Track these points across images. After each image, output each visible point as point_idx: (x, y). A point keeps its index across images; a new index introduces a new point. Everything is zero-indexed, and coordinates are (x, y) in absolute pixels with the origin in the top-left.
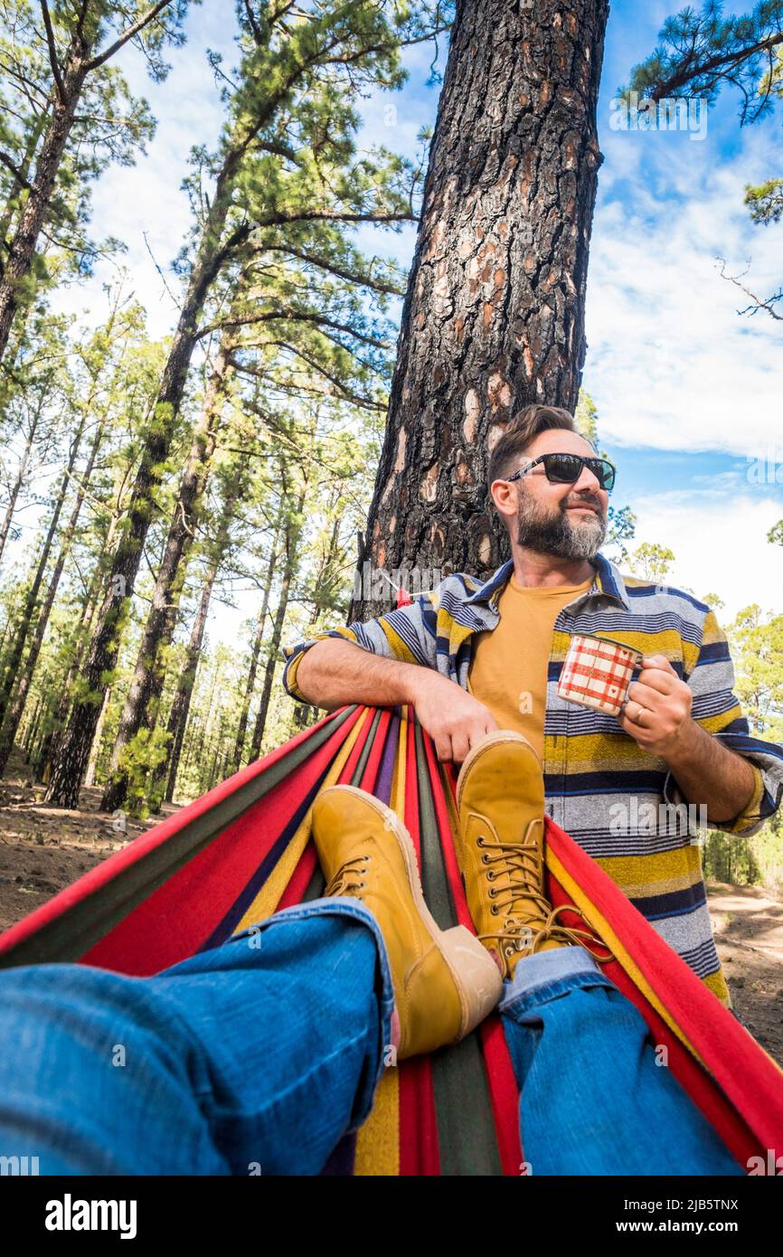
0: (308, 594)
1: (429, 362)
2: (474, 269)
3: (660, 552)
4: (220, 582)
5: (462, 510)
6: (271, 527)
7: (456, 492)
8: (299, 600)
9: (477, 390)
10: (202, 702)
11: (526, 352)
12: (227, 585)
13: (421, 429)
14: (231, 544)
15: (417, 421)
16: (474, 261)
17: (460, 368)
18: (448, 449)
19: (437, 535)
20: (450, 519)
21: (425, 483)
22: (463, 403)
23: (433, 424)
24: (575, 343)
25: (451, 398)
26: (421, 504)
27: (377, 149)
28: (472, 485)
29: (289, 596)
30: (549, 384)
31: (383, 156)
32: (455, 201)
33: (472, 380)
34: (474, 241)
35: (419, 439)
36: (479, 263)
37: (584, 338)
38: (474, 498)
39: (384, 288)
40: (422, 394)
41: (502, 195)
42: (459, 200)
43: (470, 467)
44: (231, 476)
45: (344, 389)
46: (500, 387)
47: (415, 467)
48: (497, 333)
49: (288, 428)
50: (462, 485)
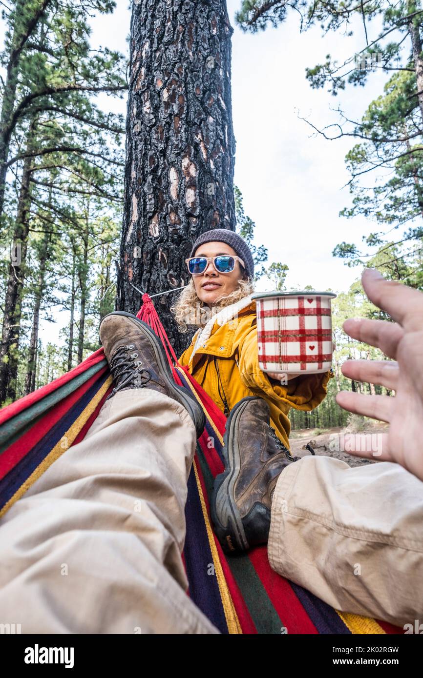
0: (96, 310)
1: (145, 153)
2: (165, 95)
3: (282, 266)
4: (44, 309)
5: (175, 239)
6: (70, 274)
7: (170, 230)
8: (91, 313)
9: (175, 168)
10: (43, 378)
11: (202, 145)
12: (48, 310)
13: (145, 195)
14: (47, 286)
15: (142, 190)
16: (165, 90)
17: (165, 156)
18: (163, 205)
19: (162, 256)
20: (168, 246)
21: (151, 226)
22: (168, 177)
23: (152, 190)
24: (229, 139)
25: (161, 174)
26: (151, 239)
27: (103, 49)
28: (180, 224)
29: (86, 312)
30: (217, 162)
31: (107, 53)
32: (150, 54)
33: (172, 162)
34: (164, 79)
35: (144, 200)
36: (168, 92)
37: (234, 137)
38: (181, 232)
39: (117, 130)
40: (143, 173)
41: (177, 50)
42: (152, 54)
43: (177, 213)
44: (41, 247)
45: (102, 191)
46: (189, 166)
47: (144, 218)
48: (184, 133)
49: (72, 216)
50: (173, 225)
